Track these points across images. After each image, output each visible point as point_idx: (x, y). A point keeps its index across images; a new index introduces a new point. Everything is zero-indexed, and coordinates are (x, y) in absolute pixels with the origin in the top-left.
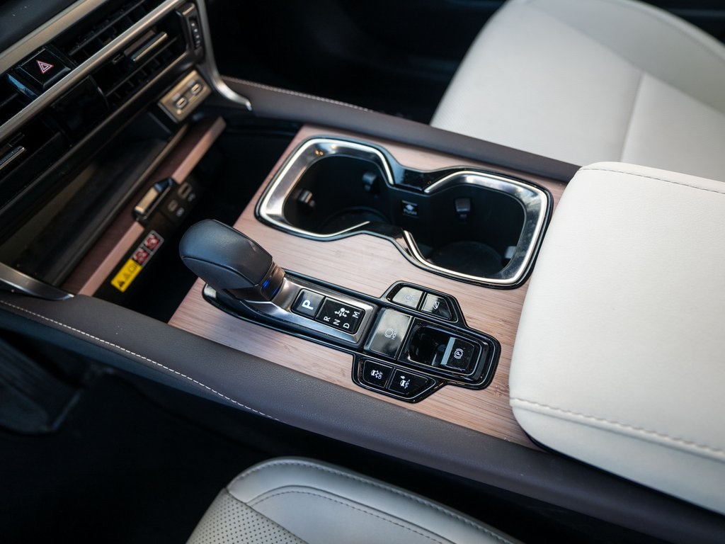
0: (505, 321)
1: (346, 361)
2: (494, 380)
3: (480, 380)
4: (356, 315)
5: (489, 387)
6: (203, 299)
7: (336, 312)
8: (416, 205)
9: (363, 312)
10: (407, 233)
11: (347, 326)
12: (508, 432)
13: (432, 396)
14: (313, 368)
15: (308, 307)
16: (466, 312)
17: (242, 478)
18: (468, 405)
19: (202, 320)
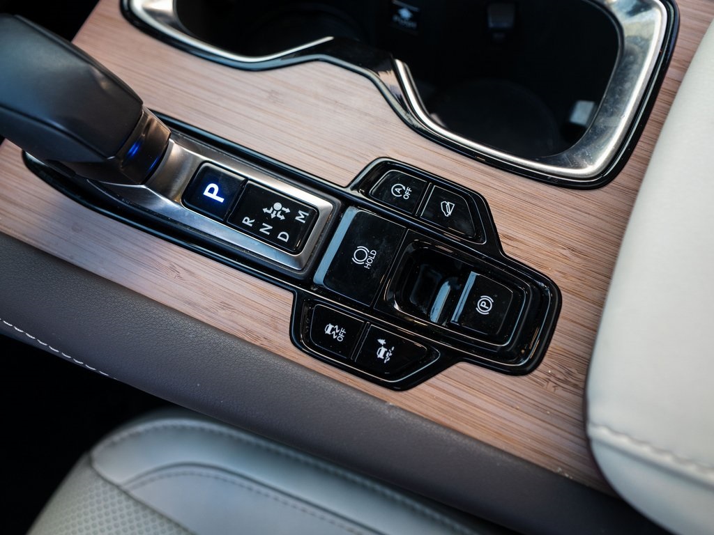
0: (572, 250)
1: (280, 302)
2: (546, 360)
3: (520, 357)
4: (301, 217)
5: (536, 372)
6: (24, 166)
7: (265, 210)
8: (415, 9)
9: (314, 212)
10: (399, 64)
11: (284, 236)
12: (564, 458)
13: (432, 380)
14: (221, 312)
15: (214, 196)
16: (502, 226)
17: (114, 444)
18: (496, 402)
19: (21, 206)
